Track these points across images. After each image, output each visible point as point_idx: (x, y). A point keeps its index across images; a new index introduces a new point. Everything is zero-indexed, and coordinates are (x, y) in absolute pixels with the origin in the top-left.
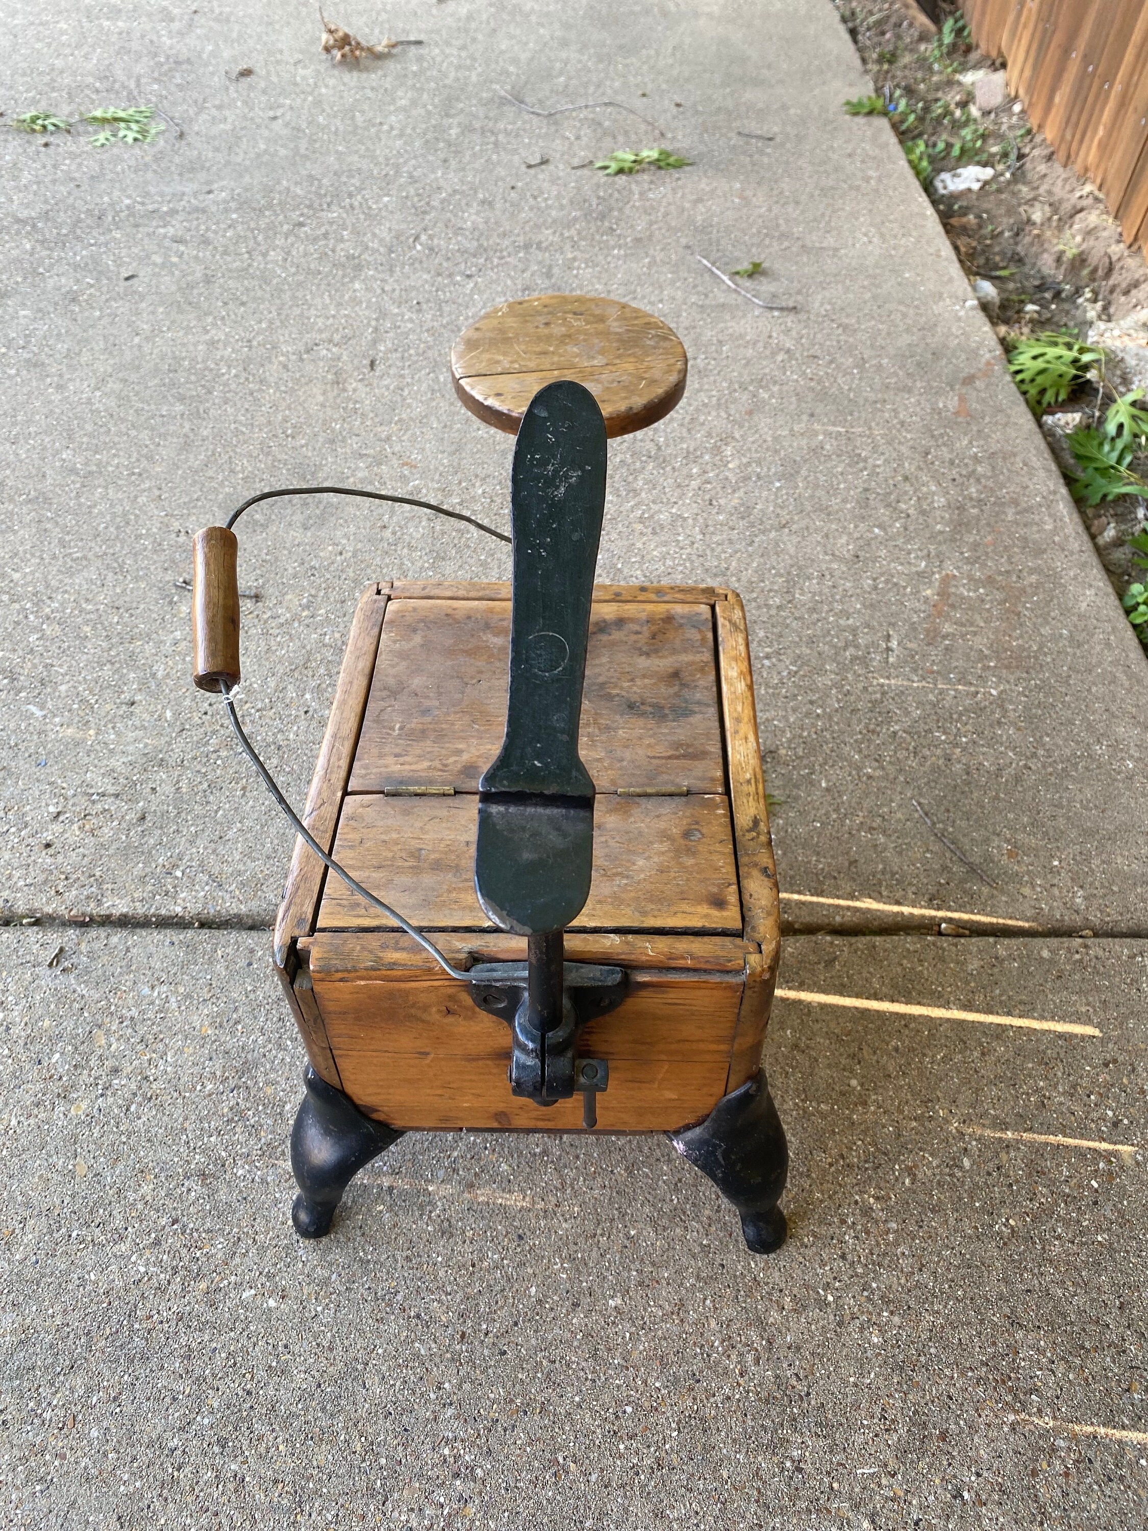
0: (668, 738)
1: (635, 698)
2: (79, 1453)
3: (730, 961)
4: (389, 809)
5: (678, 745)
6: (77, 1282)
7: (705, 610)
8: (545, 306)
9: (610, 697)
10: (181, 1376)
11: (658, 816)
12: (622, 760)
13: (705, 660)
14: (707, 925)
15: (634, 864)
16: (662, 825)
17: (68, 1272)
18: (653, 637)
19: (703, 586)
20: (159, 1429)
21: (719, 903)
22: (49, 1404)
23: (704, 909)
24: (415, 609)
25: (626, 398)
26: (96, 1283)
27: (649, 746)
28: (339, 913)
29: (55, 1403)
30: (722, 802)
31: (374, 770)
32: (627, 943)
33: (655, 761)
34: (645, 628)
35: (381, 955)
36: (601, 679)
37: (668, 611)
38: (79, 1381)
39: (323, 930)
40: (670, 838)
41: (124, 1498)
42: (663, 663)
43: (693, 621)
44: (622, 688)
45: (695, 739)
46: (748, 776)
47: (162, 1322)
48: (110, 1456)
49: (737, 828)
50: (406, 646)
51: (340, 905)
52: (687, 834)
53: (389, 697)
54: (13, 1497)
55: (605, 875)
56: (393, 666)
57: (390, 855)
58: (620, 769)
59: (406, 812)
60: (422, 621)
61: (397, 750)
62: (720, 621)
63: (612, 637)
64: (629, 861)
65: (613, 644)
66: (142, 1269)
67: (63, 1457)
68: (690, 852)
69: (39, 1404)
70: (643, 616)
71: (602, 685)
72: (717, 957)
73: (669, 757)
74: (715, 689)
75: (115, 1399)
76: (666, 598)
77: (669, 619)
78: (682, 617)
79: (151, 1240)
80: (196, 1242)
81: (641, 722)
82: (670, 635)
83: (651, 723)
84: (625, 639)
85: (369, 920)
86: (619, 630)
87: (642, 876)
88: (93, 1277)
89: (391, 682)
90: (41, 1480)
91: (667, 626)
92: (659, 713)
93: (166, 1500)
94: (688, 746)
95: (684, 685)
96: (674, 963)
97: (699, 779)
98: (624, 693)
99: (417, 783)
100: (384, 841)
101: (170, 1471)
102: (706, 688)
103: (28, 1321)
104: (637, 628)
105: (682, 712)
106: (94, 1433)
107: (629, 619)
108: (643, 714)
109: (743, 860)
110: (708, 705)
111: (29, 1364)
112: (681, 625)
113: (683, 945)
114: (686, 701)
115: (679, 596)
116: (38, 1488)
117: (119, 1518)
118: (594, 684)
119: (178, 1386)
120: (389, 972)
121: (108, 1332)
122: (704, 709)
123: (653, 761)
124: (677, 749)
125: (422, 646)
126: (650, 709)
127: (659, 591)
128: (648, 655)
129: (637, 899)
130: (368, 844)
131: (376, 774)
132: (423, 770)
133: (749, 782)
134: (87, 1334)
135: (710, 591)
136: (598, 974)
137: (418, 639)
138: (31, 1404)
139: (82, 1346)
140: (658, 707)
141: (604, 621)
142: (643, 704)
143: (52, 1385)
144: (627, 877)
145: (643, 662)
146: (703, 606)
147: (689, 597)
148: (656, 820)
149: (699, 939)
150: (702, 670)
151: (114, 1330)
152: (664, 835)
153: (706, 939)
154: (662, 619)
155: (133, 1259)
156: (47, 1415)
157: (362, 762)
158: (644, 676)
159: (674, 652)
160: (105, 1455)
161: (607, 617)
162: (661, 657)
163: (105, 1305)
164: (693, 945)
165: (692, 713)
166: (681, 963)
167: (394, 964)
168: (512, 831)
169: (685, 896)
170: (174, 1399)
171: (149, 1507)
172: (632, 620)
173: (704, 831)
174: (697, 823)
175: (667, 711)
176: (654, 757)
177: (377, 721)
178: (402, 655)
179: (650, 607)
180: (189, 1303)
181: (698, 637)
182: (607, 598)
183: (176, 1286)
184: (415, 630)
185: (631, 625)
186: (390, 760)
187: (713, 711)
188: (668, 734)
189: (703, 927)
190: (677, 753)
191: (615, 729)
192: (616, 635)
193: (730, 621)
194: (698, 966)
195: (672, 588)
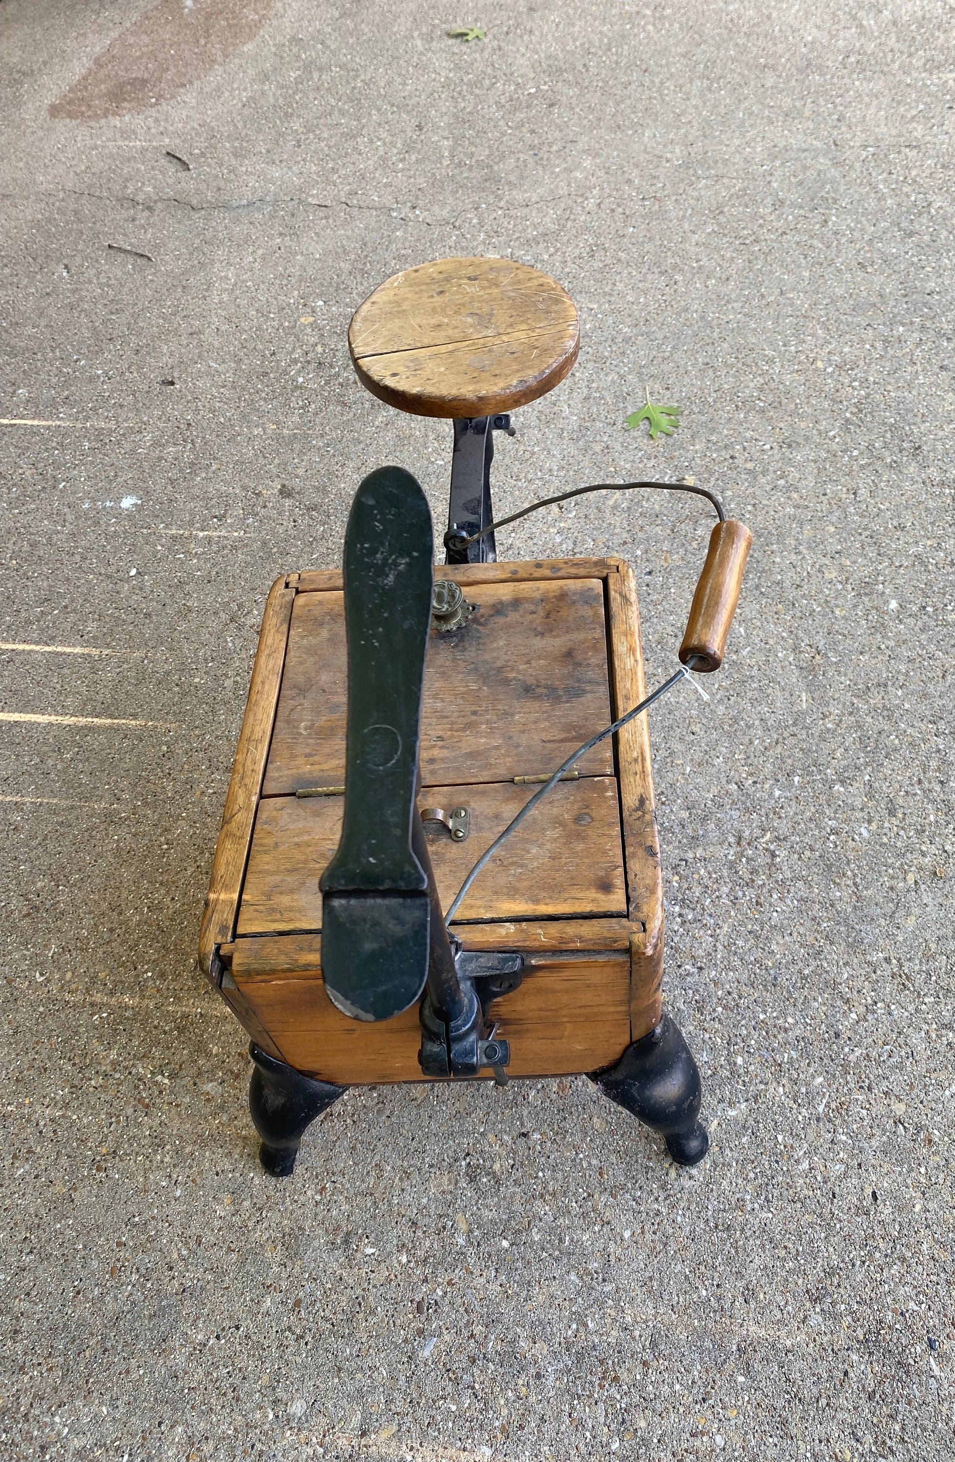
0: (563, 721)
1: (531, 681)
2: (106, 1247)
3: (615, 942)
4: (300, 811)
5: (570, 727)
6: (119, 1403)
7: (598, 584)
8: (440, 273)
9: (507, 682)
10: (22, 1314)
11: (550, 803)
12: (518, 746)
13: (597, 636)
14: (595, 910)
15: (528, 852)
16: (555, 811)
17: (129, 1414)
18: (548, 616)
19: (595, 558)
20: (40, 1270)
21: (606, 887)
22: (134, 1286)
23: (593, 894)
24: (321, 603)
25: (518, 371)
26: (101, 1404)
27: (545, 729)
28: (257, 919)
29: (129, 1288)
30: (611, 784)
31: (287, 772)
32: (522, 931)
33: (549, 746)
34: (540, 608)
35: (296, 957)
36: (498, 664)
37: (561, 588)
38: (110, 1306)
39: (244, 936)
40: (563, 824)
41: (68, 1215)
42: (557, 643)
43: (586, 597)
44: (518, 672)
45: (586, 720)
46: (635, 754)
47: (39, 1364)
48: (81, 1247)
49: (625, 808)
50: (313, 640)
51: (257, 911)
52: (578, 819)
53: (298, 695)
54: (156, 1211)
55: (502, 865)
56: (301, 663)
57: (303, 857)
58: (516, 755)
59: (317, 814)
60: (329, 614)
61: (307, 751)
62: (612, 594)
63: (509, 619)
64: (523, 850)
65: (509, 626)
66: (57, 1419)
67: (119, 1244)
68: (580, 837)
69: (143, 1286)
70: (537, 595)
71: (500, 670)
72: (606, 938)
73: (563, 741)
74: (606, 666)
75: (78, 1293)
76: (559, 574)
77: (562, 596)
78: (575, 594)
79: (49, 1451)
80: (6, 1450)
81: (536, 705)
82: (564, 613)
83: (546, 706)
84: (520, 620)
85: (284, 924)
86: (515, 610)
87: (536, 864)
88: (104, 1409)
89: (301, 679)
90: (135, 1225)
91: (560, 604)
92: (553, 695)
93: (36, 1216)
94: (580, 727)
95: (578, 664)
96: (564, 947)
97: (590, 761)
98: (520, 677)
99: (326, 783)
100: (297, 844)
101: (33, 1237)
102: (597, 666)
103: (161, 1362)
104: (532, 607)
105: (575, 692)
106: (95, 1263)
107: (524, 598)
108: (539, 697)
109: (629, 840)
110: (598, 684)
111: (155, 1321)
112: (574, 602)
113: (571, 929)
114: (579, 681)
115: (573, 571)
116: (137, 1219)
117: (72, 1201)
118: (493, 669)
119: (25, 1305)
120: (305, 973)
121: (87, 1353)
122: (595, 688)
123: (547, 745)
124: (569, 731)
125: (329, 639)
126: (545, 691)
127: (554, 568)
128: (542, 634)
129: (530, 888)
130: (282, 848)
131: (287, 776)
132: (332, 769)
133: (636, 760)
134: (106, 1350)
135: (602, 563)
136: (496, 963)
137: (325, 633)
138: (149, 1285)
139: (110, 1339)
140: (553, 689)
141: (501, 603)
142: (538, 686)
143: (133, 1303)
144: (522, 866)
145: (538, 643)
146: (595, 580)
147: (582, 571)
148: (548, 806)
149: (587, 922)
150: (594, 647)
151: (82, 1355)
152: (557, 822)
153: (594, 922)
154: (555, 597)
155: (66, 1430)
156: (134, 1277)
157: (275, 765)
158: (539, 658)
159: (568, 631)
160: (85, 1247)
161: (504, 598)
162: (555, 637)
163: (91, 1380)
164: (583, 929)
165: (585, 692)
166: (571, 946)
167: (308, 965)
168: (354, 922)
169: (574, 882)
170: (28, 1294)
171: (49, 1210)
172: (526, 600)
173: (594, 814)
174: (587, 807)
175: (561, 693)
176: (550, 741)
177: (288, 722)
178: (311, 651)
179: (542, 584)
180: (13, 1384)
181: (591, 613)
182: (504, 576)
183: (25, 1401)
184: (321, 624)
185: (526, 605)
186: (301, 760)
187: (604, 690)
188: (562, 716)
189: (591, 911)
190: (570, 735)
191: (512, 715)
192: (513, 617)
193: (620, 594)
194: (587, 948)
195: (566, 563)
